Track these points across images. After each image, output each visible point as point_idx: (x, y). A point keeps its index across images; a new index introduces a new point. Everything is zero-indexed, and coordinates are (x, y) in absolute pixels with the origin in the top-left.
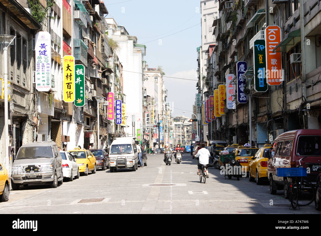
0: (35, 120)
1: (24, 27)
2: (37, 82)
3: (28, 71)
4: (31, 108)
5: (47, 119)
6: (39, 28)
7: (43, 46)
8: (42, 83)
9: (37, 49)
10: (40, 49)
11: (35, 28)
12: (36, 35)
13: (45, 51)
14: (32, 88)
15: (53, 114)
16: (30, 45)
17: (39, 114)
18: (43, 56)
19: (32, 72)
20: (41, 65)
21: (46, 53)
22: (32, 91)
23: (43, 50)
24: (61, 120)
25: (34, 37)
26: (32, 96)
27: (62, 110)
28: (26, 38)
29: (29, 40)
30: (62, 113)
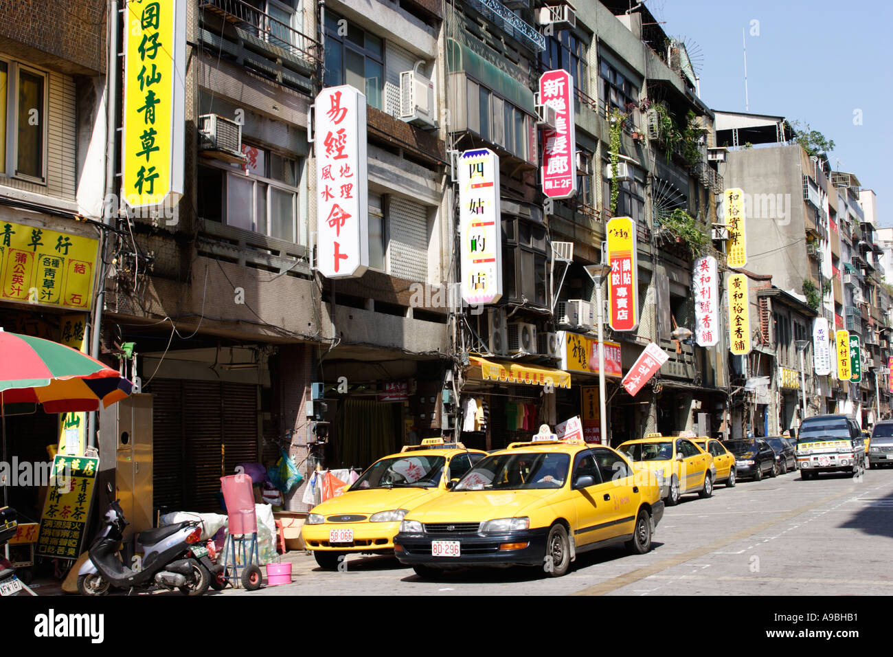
0: (816, 403)
1: (803, 316)
2: (816, 367)
3: (808, 355)
4: (812, 392)
5: (825, 400)
6: (816, 314)
7: (820, 331)
8: (821, 367)
9: (815, 334)
10: (818, 334)
11: (811, 315)
12: (813, 322)
13: (823, 337)
14: (812, 372)
15: (830, 395)
16: (808, 332)
17: (819, 397)
18: (821, 341)
19: (812, 357)
20: (819, 350)
21: (824, 338)
22: (812, 375)
23: (821, 335)
24: (837, 400)
25: (811, 323)
26: (812, 380)
27: (838, 389)
28: (805, 326)
29: (808, 327)
30: (837, 392)
